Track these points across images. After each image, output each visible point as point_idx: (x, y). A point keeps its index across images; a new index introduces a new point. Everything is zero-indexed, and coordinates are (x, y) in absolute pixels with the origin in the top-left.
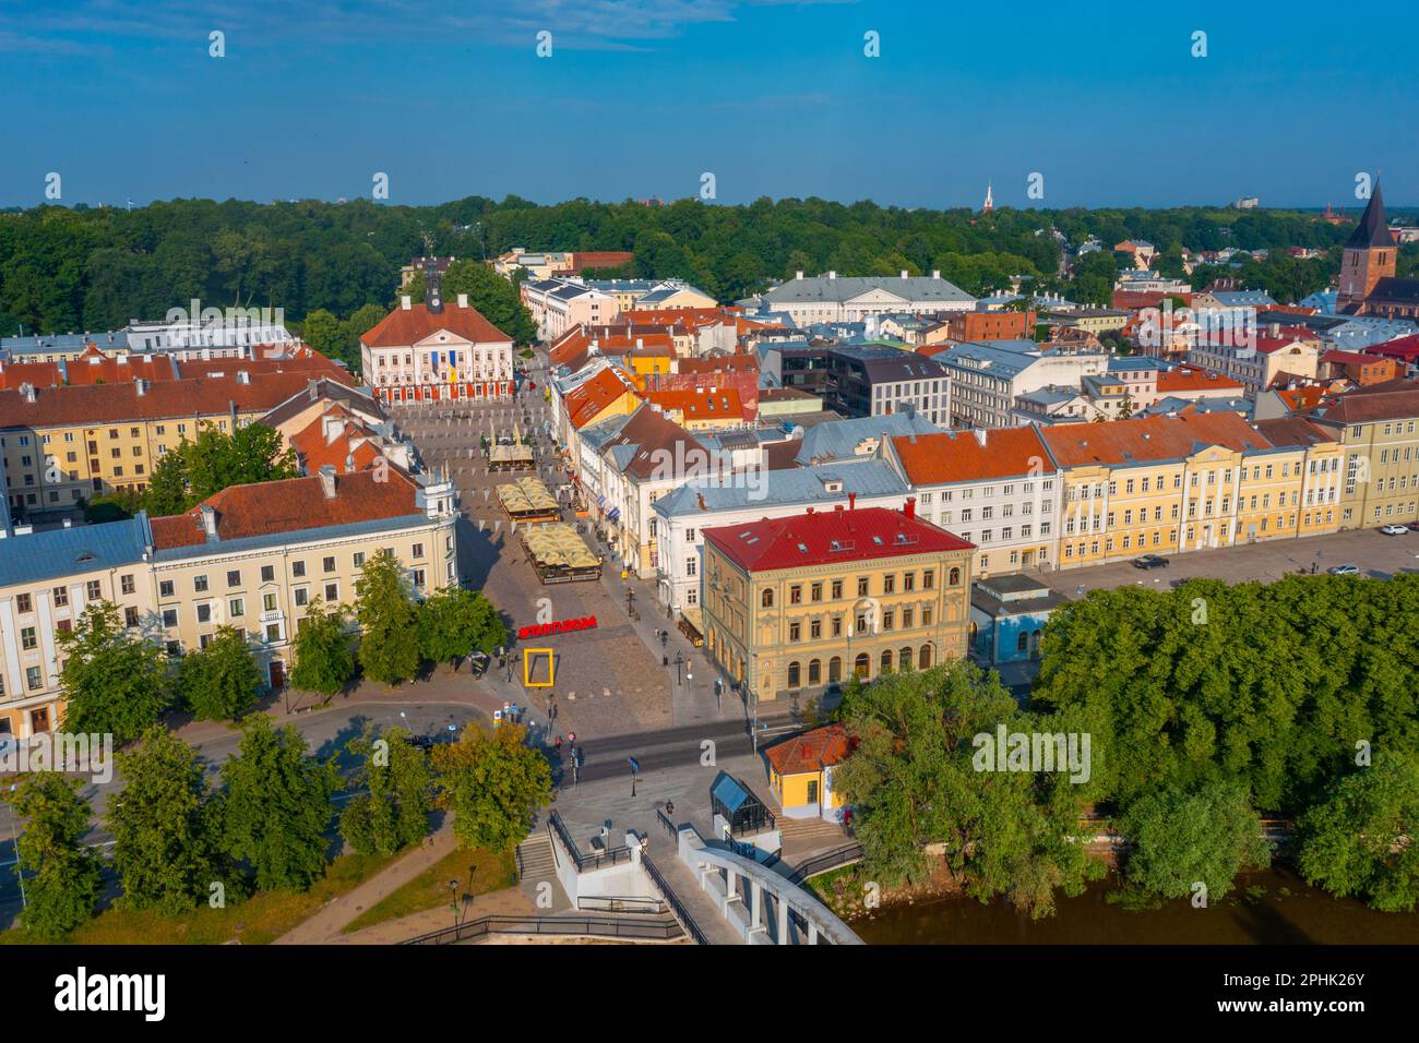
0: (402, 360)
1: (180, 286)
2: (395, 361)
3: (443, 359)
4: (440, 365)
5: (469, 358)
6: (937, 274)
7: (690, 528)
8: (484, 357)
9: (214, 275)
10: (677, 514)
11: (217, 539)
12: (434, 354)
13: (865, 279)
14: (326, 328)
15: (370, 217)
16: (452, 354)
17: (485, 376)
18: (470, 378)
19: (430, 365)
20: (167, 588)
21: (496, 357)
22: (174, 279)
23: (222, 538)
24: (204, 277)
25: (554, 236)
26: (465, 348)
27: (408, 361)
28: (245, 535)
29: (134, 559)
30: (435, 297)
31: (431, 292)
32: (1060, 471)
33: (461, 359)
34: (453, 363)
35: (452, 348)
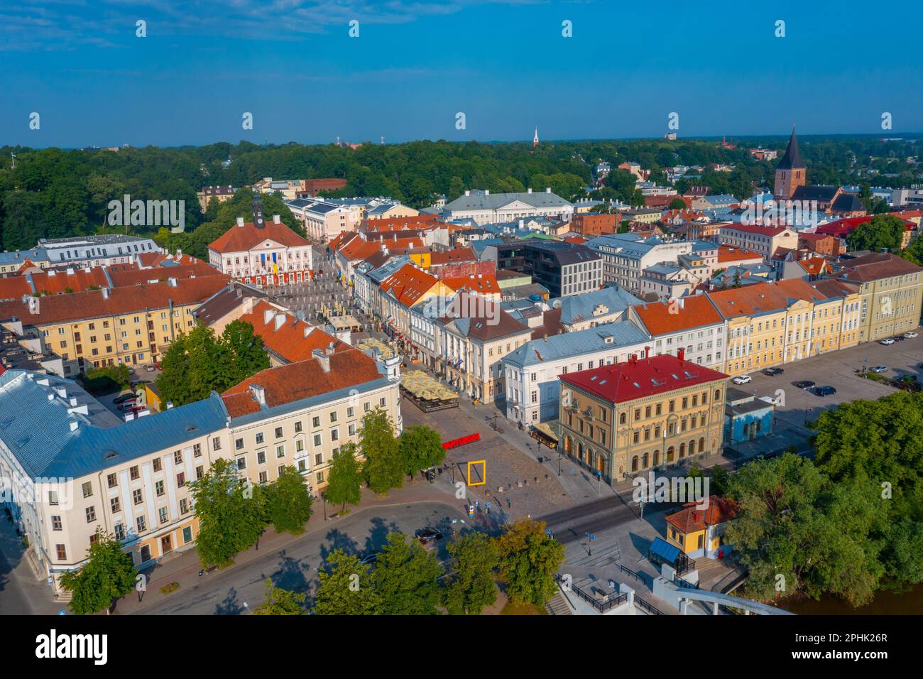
0: (242, 261)
1: (69, 213)
2: (238, 262)
3: (268, 258)
4: (267, 263)
5: (285, 257)
6: (549, 190)
7: (533, 373)
8: (294, 256)
9: (91, 205)
10: (527, 365)
11: (267, 407)
12: (263, 256)
13: (507, 194)
14: (181, 240)
15: (169, 160)
16: (274, 255)
17: (295, 269)
18: (286, 270)
19: (260, 263)
20: (239, 443)
21: (302, 255)
22: (65, 209)
23: (270, 406)
24: (85, 207)
25: (290, 169)
26: (282, 251)
27: (246, 261)
29: (220, 425)
30: (260, 218)
31: (257, 214)
32: (726, 321)
33: (280, 258)
34: (275, 261)
35: (274, 251)
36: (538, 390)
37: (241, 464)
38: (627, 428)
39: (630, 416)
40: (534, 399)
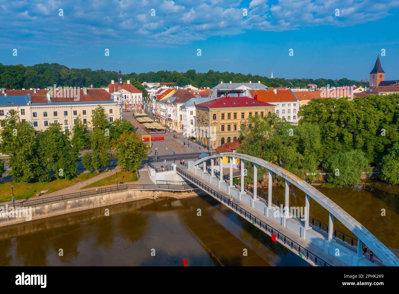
1: (50, 82)
3: (123, 97)
5: (130, 97)
6: (259, 82)
7: (191, 110)
8: (134, 97)
9: (60, 79)
11: (51, 102)
13: (240, 83)
16: (125, 96)
17: (134, 103)
18: (130, 103)
21: (138, 97)
22: (49, 80)
23: (52, 102)
24: (57, 80)
26: (129, 94)
28: (59, 102)
29: (25, 104)
30: (121, 81)
31: (120, 79)
32: (298, 101)
33: (128, 98)
34: (125, 98)
35: (125, 94)
36: (194, 119)
37: (36, 124)
38: (217, 122)
39: (219, 116)
40: (192, 123)
